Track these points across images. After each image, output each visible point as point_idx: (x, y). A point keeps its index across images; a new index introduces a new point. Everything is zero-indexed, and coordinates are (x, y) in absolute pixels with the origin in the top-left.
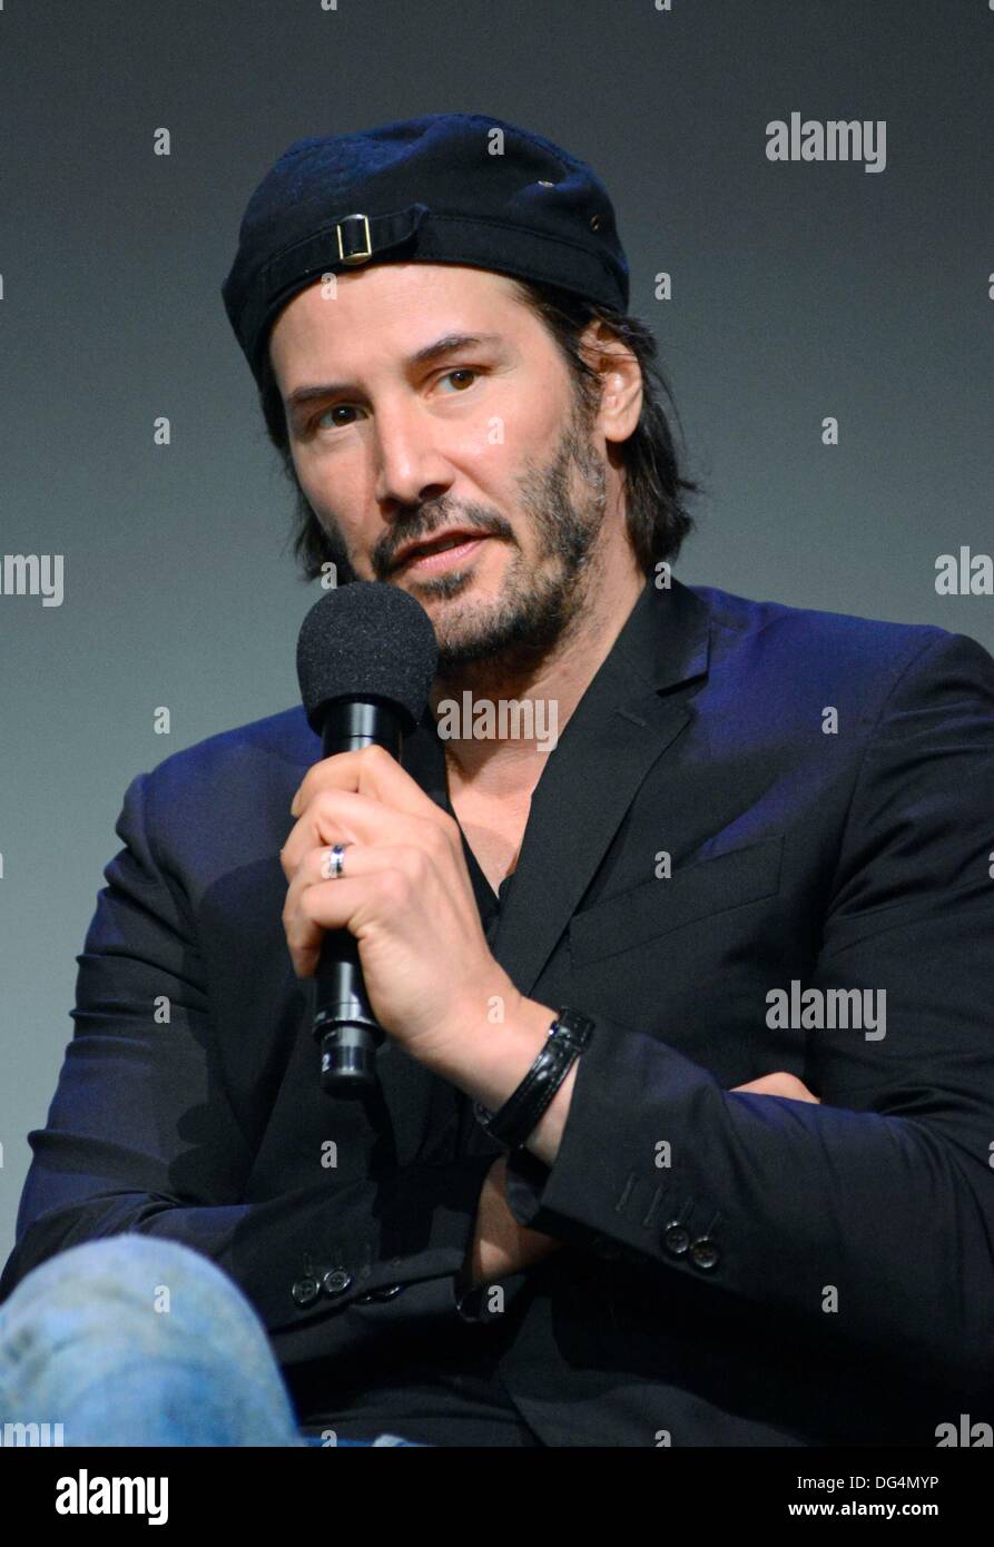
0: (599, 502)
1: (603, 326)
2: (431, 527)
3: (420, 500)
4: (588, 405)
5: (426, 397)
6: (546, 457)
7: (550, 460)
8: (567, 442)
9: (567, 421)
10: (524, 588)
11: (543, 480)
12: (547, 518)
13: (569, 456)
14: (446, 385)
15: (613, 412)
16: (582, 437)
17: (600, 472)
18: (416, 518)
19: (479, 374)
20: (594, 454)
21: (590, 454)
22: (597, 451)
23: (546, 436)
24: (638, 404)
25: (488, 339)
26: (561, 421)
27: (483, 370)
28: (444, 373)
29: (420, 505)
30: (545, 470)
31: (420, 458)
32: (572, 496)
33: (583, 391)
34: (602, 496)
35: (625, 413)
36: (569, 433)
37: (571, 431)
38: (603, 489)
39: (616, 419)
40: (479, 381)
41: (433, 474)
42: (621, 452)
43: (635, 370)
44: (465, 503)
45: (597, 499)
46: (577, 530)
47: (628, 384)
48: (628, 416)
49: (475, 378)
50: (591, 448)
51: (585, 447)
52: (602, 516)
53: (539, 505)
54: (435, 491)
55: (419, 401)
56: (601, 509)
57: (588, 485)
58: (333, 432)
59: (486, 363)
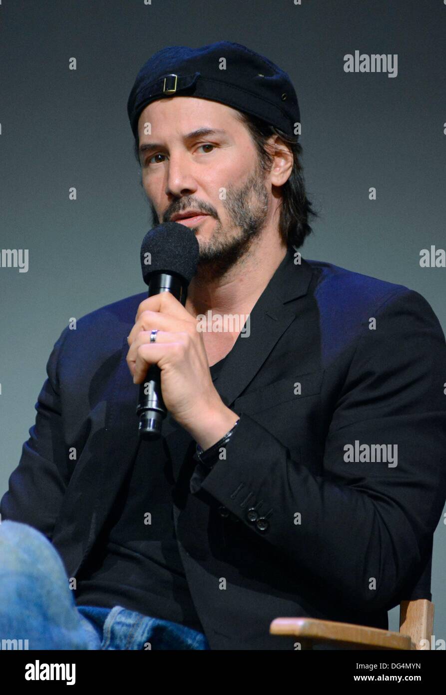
0: (264, 209)
1: (278, 138)
2: (184, 208)
3: (181, 195)
4: (264, 168)
5: (193, 154)
6: (240, 185)
7: (241, 187)
8: (251, 181)
9: (252, 173)
10: (221, 239)
11: (235, 195)
12: (234, 211)
13: (251, 187)
14: (201, 150)
15: (277, 173)
16: (259, 181)
17: (266, 196)
18: (179, 203)
19: (216, 147)
20: (264, 189)
21: (263, 188)
22: (266, 188)
23: (241, 176)
24: (289, 172)
25: (219, 131)
26: (249, 172)
27: (217, 145)
28: (200, 145)
29: (181, 197)
30: (238, 191)
31: (184, 177)
32: (250, 204)
33: (263, 163)
34: (266, 207)
35: (282, 175)
36: (252, 177)
37: (254, 177)
38: (266, 204)
39: (277, 176)
40: (215, 150)
41: (187, 185)
42: (279, 191)
43: (291, 158)
44: (199, 200)
45: (263, 208)
46: (251, 219)
47: (286, 164)
48: (283, 177)
49: (214, 148)
50: (263, 187)
51: (260, 185)
52: (265, 216)
53: (231, 205)
54: (187, 192)
55: (189, 154)
56: (265, 213)
57: (259, 201)
58: (154, 165)
59: (218, 142)
